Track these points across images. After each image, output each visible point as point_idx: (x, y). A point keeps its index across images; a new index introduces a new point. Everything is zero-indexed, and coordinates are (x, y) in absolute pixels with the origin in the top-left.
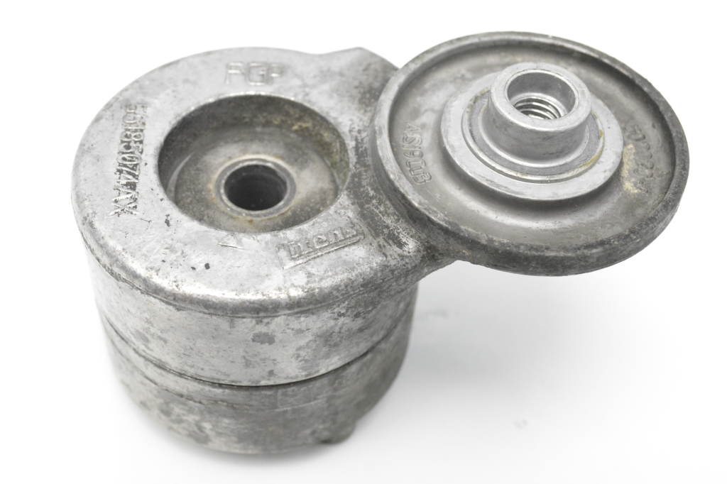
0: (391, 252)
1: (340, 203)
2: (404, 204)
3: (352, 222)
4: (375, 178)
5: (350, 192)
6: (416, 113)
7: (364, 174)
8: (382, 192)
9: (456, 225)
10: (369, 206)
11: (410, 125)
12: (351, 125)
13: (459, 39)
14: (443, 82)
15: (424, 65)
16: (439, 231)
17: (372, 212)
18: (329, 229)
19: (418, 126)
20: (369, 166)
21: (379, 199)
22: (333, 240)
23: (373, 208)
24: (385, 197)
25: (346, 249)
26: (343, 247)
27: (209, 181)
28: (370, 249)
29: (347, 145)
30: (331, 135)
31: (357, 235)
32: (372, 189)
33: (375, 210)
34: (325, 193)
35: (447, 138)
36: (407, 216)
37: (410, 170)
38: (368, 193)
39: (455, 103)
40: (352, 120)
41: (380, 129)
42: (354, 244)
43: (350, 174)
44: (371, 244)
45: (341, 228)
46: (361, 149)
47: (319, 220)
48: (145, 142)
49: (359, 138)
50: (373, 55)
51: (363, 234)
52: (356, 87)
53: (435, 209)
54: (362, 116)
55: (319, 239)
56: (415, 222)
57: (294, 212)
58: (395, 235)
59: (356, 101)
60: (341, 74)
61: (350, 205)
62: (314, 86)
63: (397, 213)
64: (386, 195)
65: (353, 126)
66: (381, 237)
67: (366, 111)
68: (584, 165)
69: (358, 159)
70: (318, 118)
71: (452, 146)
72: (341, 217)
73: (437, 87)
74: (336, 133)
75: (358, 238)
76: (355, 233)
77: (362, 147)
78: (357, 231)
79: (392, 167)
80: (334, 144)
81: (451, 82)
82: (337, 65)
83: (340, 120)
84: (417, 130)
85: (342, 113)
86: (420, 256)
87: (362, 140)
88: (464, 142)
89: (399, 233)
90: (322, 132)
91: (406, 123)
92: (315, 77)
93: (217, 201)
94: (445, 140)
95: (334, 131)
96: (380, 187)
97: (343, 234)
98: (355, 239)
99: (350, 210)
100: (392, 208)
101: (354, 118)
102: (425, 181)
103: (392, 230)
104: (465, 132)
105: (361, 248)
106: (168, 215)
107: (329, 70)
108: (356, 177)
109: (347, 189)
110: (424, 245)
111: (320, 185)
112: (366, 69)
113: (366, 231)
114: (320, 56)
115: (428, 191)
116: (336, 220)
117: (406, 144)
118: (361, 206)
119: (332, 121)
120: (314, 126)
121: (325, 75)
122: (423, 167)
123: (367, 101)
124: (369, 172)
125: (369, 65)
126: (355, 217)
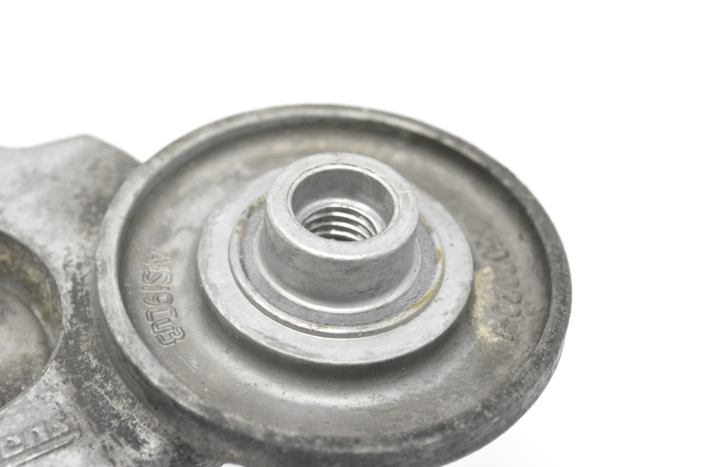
0: (122, 457)
1: (44, 381)
2: (138, 382)
3: (62, 412)
4: (100, 339)
5: (61, 363)
6: (164, 235)
7: (84, 333)
8: (108, 361)
9: (217, 411)
10: (90, 383)
11: (154, 253)
12: (66, 257)
13: (229, 119)
14: (207, 184)
15: (175, 161)
16: (193, 422)
17: (94, 394)
18: (26, 425)
19: (166, 255)
20: (91, 320)
21: (106, 373)
22: (31, 443)
23: (96, 387)
24: (113, 369)
25: (52, 456)
26: (47, 454)
28: (89, 454)
29: (59, 288)
30: (38, 272)
31: (69, 432)
32: (95, 358)
33: (100, 390)
34: (29, 363)
35: (206, 274)
36: (145, 399)
37: (152, 325)
38: (89, 364)
39: (219, 219)
40: (68, 248)
41: (104, 263)
42: (64, 447)
43: (62, 333)
44: (91, 446)
45: (45, 423)
46: (80, 294)
47: (10, 412)
49: (79, 277)
50: (104, 145)
51: (79, 429)
52: (77, 197)
53: (185, 388)
54: (84, 242)
55: (10, 442)
56: (156, 408)
58: (128, 428)
59: (76, 218)
60: (54, 177)
61: (61, 384)
62: (11, 198)
63: (131, 394)
64: (115, 366)
65: (69, 258)
66: (107, 434)
67: (90, 233)
68: (413, 306)
69: (76, 309)
70: (18, 248)
71: (213, 286)
72: (46, 403)
73: (197, 192)
74: (43, 268)
75: (71, 437)
76: (66, 429)
77: (82, 290)
78: (70, 425)
79: (119, 324)
80: (42, 286)
81: (219, 183)
82: (48, 164)
83: (50, 249)
84: (166, 260)
85: (53, 238)
86: (167, 459)
87: (83, 279)
88: (232, 279)
89: (135, 426)
90: (25, 267)
91: (149, 251)
92: (14, 183)
94: (203, 276)
95: (42, 266)
96: (105, 354)
97: (47, 432)
98: (66, 440)
99: (59, 393)
100: (124, 386)
101: (72, 245)
102: (175, 341)
103: (124, 421)
104: (233, 264)
105: (75, 453)
107: (35, 172)
108: (71, 339)
109: (55, 359)
110: (172, 442)
111: (22, 350)
112: (93, 168)
113: (84, 424)
114: (24, 151)
115: (180, 357)
116: (37, 409)
117: (147, 284)
118: (78, 384)
119: (37, 251)
120: (13, 259)
121: (29, 180)
122: (172, 318)
123: (93, 218)
124: (91, 330)
125: (98, 161)
126: (67, 404)
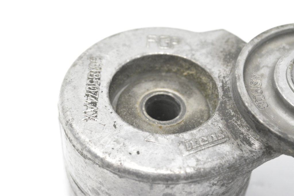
0: (245, 149)
1: (214, 119)
2: (253, 121)
3: (221, 130)
4: (235, 105)
5: (220, 112)
6: (258, 68)
7: (228, 102)
8: (239, 113)
9: (285, 134)
10: (231, 121)
11: (255, 74)
12: (219, 73)
13: (282, 26)
14: (272, 51)
15: (262, 40)
16: (275, 138)
17: (233, 125)
18: (208, 133)
19: (259, 75)
20: (231, 97)
21: (237, 117)
22: (210, 140)
23: (233, 122)
24: (241, 116)
25: (219, 146)
26: (217, 145)
27: (136, 102)
28: (233, 146)
29: (217, 85)
30: (207, 79)
31: (225, 138)
32: (233, 111)
33: (235, 123)
34: (203, 112)
35: (278, 83)
36: (255, 128)
37: (256, 101)
38: (230, 114)
39: (281, 63)
40: (219, 71)
41: (239, 76)
42: (223, 143)
43: (219, 102)
44: (233, 144)
45: (215, 134)
46: (225, 88)
47: (202, 128)
48: (101, 79)
49: (224, 81)
50: (230, 34)
51: (228, 137)
52: (222, 52)
53: (273, 124)
54: (225, 69)
55: (203, 139)
56: (260, 132)
57: (185, 123)
58: (247, 138)
59: (222, 60)
60: (213, 44)
61: (220, 120)
62: (197, 50)
63: (248, 126)
64: (242, 115)
65: (220, 74)
66: (239, 140)
67: (227, 66)
69: (224, 93)
70: (200, 69)
71: (281, 88)
72: (215, 127)
73: (269, 53)
74: (210, 77)
75: (225, 139)
76: (224, 136)
77: (226, 86)
78: (225, 135)
79: (246, 99)
80: (208, 84)
81: (277, 50)
82: (210, 38)
83: (213, 70)
84: (259, 77)
85: (214, 66)
86: (261, 151)
87: (226, 82)
88: (288, 86)
89: (249, 138)
90: (201, 77)
91: (252, 73)
92: (198, 45)
93: (141, 114)
94: (277, 84)
95: (209, 76)
96: (238, 110)
97: (217, 137)
98: (224, 140)
99: (220, 123)
100: (245, 123)
101: (221, 69)
102: (264, 108)
103: (245, 136)
104: (289, 80)
105: (227, 145)
106: (115, 122)
107: (205, 41)
108: (223, 104)
109: (218, 111)
110: (264, 145)
111: (200, 107)
112: (227, 41)
113: (230, 135)
114: (201, 34)
115: (267, 114)
116: (212, 128)
117: (252, 85)
118: (227, 121)
119: (208, 71)
120: (197, 73)
121: (203, 44)
122: (263, 99)
123: (228, 60)
124: (231, 101)
125: (229, 39)
126: (223, 127)
